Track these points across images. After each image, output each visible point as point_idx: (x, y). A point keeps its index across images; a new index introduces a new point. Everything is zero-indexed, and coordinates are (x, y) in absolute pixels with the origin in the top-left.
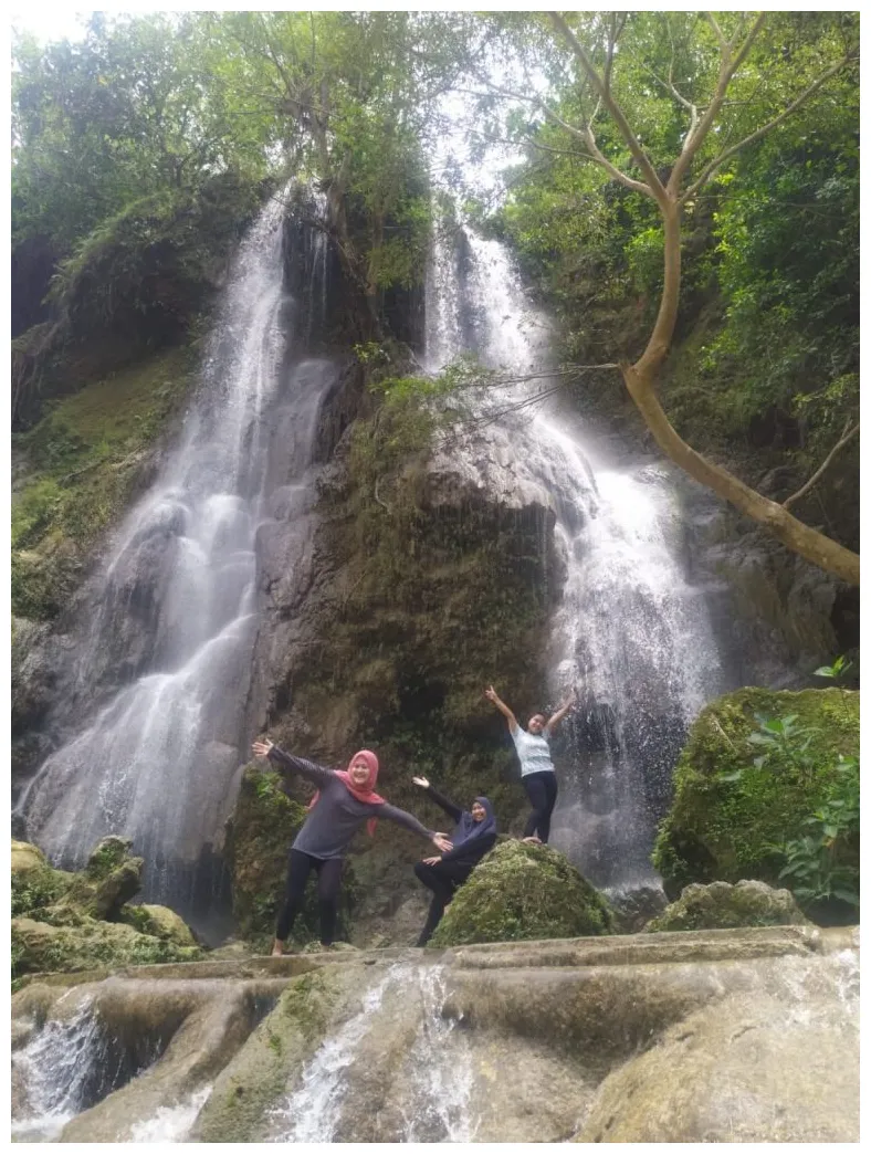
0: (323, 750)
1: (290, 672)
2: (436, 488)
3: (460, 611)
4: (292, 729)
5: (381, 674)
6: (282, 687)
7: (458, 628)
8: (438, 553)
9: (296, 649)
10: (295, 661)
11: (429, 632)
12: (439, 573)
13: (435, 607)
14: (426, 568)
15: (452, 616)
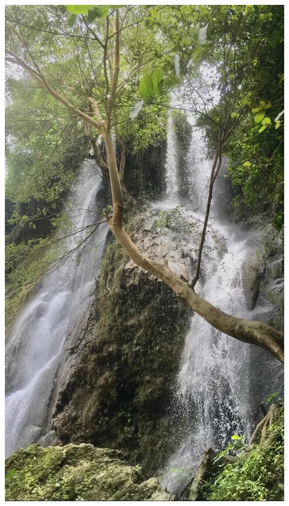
0: (80, 424)
1: (69, 383)
2: (128, 276)
3: (140, 341)
4: (67, 414)
5: (106, 380)
6: (64, 392)
7: (139, 350)
8: (132, 310)
9: (73, 370)
10: (72, 377)
11: (127, 354)
12: (131, 322)
13: (130, 340)
14: (126, 319)
15: (137, 345)
